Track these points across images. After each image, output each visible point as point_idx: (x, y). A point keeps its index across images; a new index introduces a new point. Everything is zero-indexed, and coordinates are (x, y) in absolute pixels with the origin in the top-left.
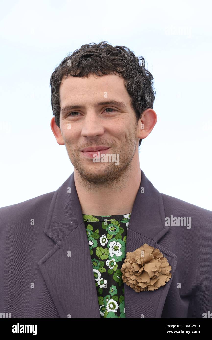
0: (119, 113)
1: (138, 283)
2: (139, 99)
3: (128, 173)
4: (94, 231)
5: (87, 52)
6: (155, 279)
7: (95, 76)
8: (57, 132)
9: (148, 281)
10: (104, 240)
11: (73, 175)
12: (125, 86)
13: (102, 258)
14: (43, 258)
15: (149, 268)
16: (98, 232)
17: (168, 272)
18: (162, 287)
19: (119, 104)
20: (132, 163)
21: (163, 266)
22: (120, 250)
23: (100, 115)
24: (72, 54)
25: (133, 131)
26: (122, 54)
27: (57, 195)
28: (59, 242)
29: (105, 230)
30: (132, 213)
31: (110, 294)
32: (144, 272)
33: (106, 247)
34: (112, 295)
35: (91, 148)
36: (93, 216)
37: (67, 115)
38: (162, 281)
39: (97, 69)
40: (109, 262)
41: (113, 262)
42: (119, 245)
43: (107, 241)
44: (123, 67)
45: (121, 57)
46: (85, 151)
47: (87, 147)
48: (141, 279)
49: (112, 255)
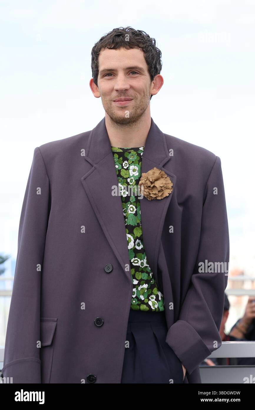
0: (140, 75)
1: (150, 194)
2: (153, 67)
3: (143, 118)
4: (119, 158)
5: (118, 33)
6: (161, 191)
7: (125, 49)
8: (93, 89)
9: (157, 193)
10: (126, 165)
11: (104, 119)
12: (144, 57)
13: (125, 177)
14: (84, 176)
15: (158, 184)
16: (122, 159)
17: (171, 187)
18: (167, 197)
19: (141, 69)
20: (146, 112)
21: (167, 183)
22: (137, 171)
23: (127, 76)
24: (106, 34)
25: (148, 89)
26: (142, 35)
27: (93, 133)
28: (95, 166)
29: (127, 158)
30: (145, 146)
31: (131, 202)
32: (154, 187)
33: (128, 169)
34: (132, 202)
35: (121, 99)
36: (119, 148)
37: (104, 76)
38: (167, 193)
39: (126, 44)
40: (130, 179)
41: (132, 180)
42: (137, 168)
43: (128, 165)
44: (143, 44)
45: (141, 37)
46: (117, 101)
47: (118, 98)
48: (152, 191)
49: (131, 175)
